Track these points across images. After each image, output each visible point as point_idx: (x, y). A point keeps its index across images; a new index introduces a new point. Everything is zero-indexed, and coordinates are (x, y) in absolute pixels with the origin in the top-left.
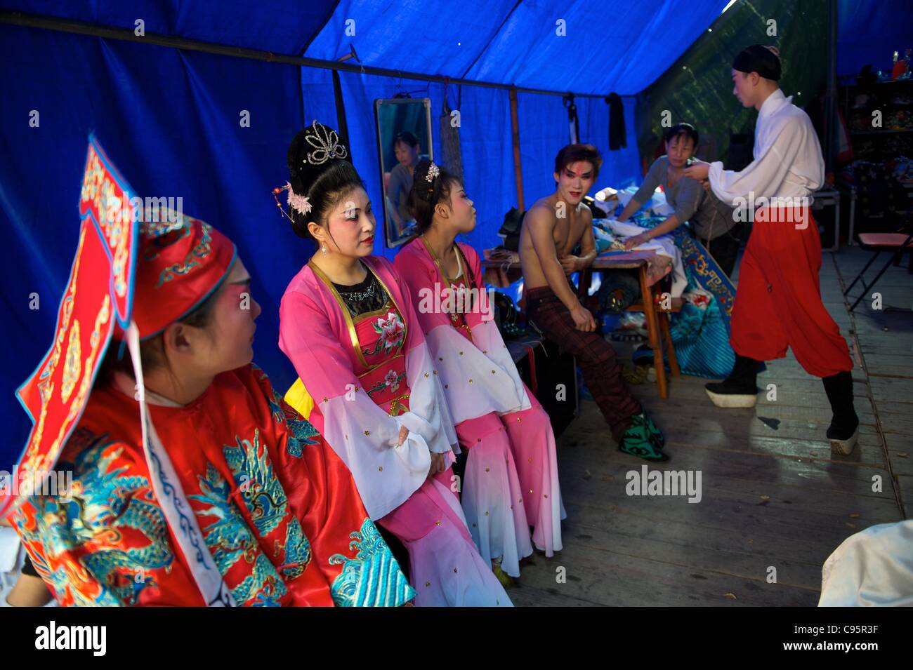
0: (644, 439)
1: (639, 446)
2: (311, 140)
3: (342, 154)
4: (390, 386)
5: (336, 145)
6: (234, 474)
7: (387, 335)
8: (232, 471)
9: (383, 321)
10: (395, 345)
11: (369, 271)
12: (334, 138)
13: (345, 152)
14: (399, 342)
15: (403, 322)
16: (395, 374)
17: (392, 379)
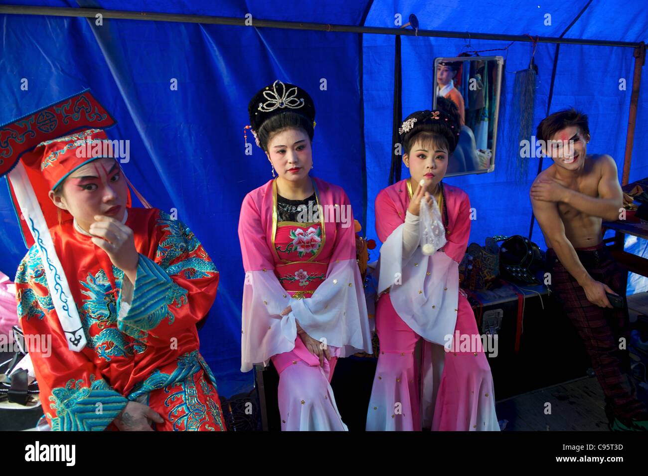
2: (267, 94)
3: (296, 104)
4: (299, 280)
5: (291, 98)
6: (116, 281)
7: (300, 242)
8: (115, 278)
9: (301, 231)
10: (308, 252)
11: (314, 194)
12: (292, 93)
13: (301, 103)
14: (312, 250)
15: (321, 238)
16: (305, 273)
17: (302, 277)
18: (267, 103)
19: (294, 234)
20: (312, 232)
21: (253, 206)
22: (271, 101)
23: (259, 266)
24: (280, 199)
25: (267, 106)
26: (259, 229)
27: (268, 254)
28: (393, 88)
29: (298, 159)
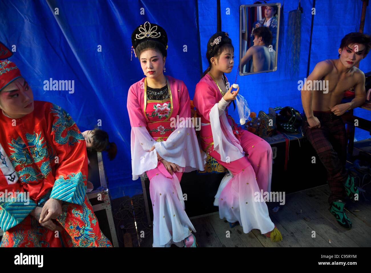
0: (342, 210)
1: (337, 213)
2: (141, 29)
3: (155, 36)
4: (160, 131)
5: (153, 32)
6: (29, 142)
7: (159, 111)
9: (159, 105)
10: (164, 116)
11: (167, 85)
12: (154, 29)
13: (159, 35)
14: (166, 116)
15: (170, 108)
16: (163, 127)
17: (161, 129)
18: (140, 34)
19: (155, 107)
20: (166, 106)
21: (134, 93)
22: (142, 33)
23: (138, 124)
24: (148, 89)
25: (140, 36)
26: (137, 105)
27: (143, 118)
28: (216, 24)
29: (153, 67)
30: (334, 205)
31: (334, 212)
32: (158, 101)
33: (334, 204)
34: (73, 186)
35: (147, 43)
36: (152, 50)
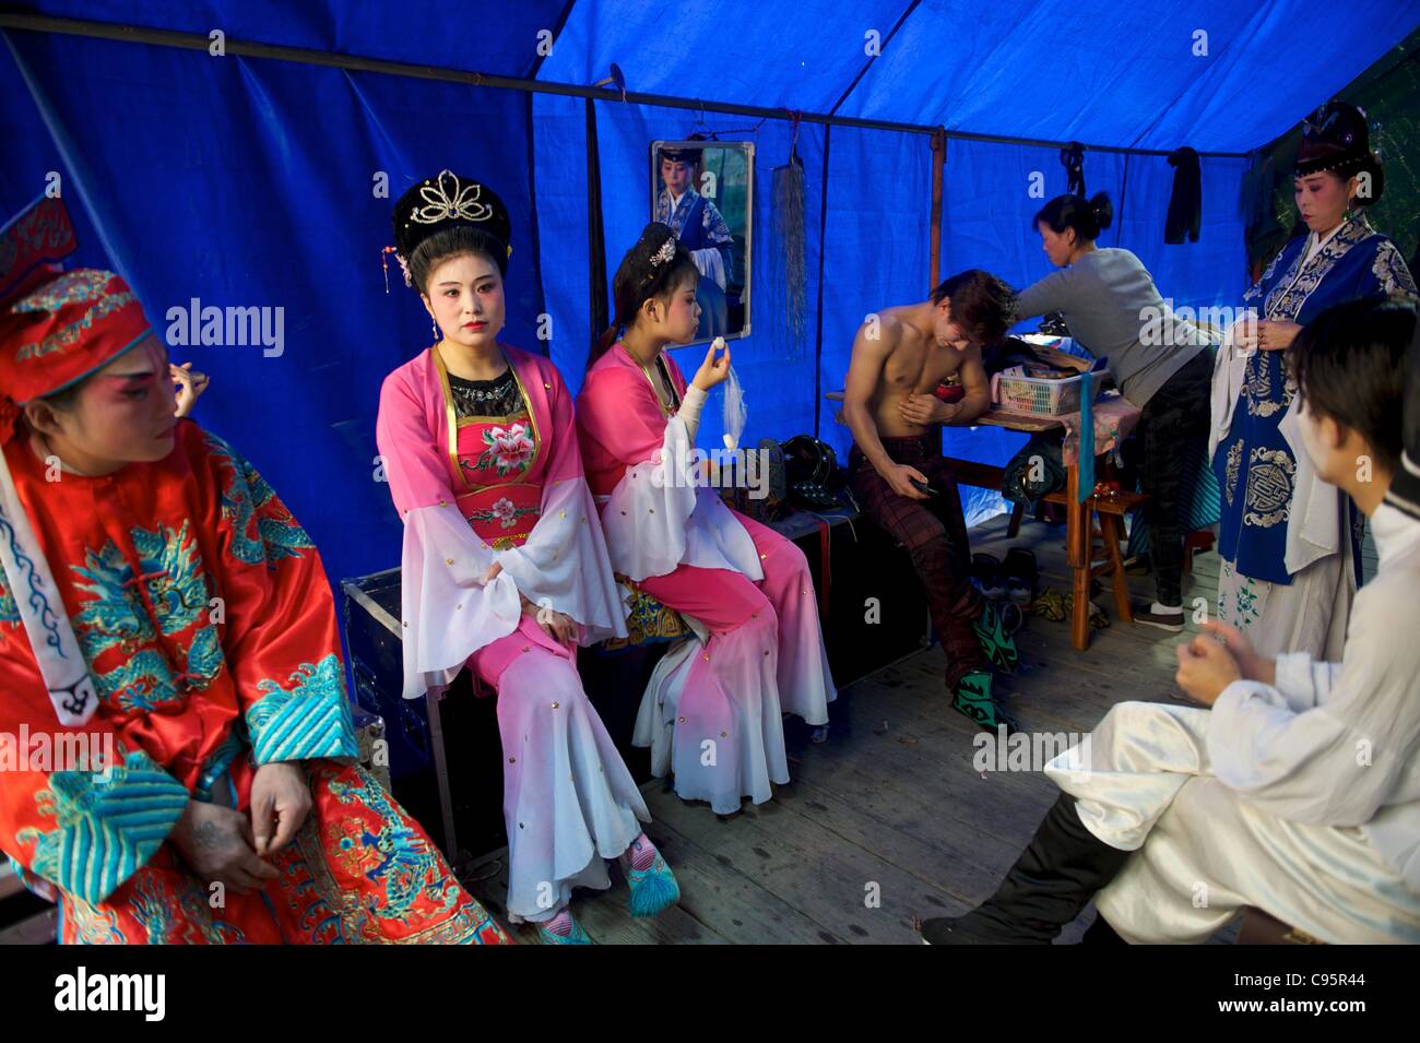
0: (987, 695)
1: (976, 705)
2: (428, 194)
3: (478, 214)
4: (500, 518)
5: (470, 203)
6: (142, 560)
7: (501, 450)
8: (139, 555)
9: (500, 431)
10: (514, 466)
11: (509, 369)
12: (471, 194)
13: (487, 212)
14: (521, 464)
15: (534, 440)
16: (510, 504)
17: (503, 510)
18: (427, 208)
19: (489, 436)
20: (518, 432)
21: (409, 394)
22: (433, 204)
23: (434, 496)
24: (454, 380)
25: (426, 213)
26: (425, 433)
27: (445, 476)
28: (585, 190)
29: (481, 307)
30: (965, 687)
31: (970, 706)
32: (496, 419)
33: (965, 684)
34: (330, 704)
35: (459, 235)
36: (477, 254)
